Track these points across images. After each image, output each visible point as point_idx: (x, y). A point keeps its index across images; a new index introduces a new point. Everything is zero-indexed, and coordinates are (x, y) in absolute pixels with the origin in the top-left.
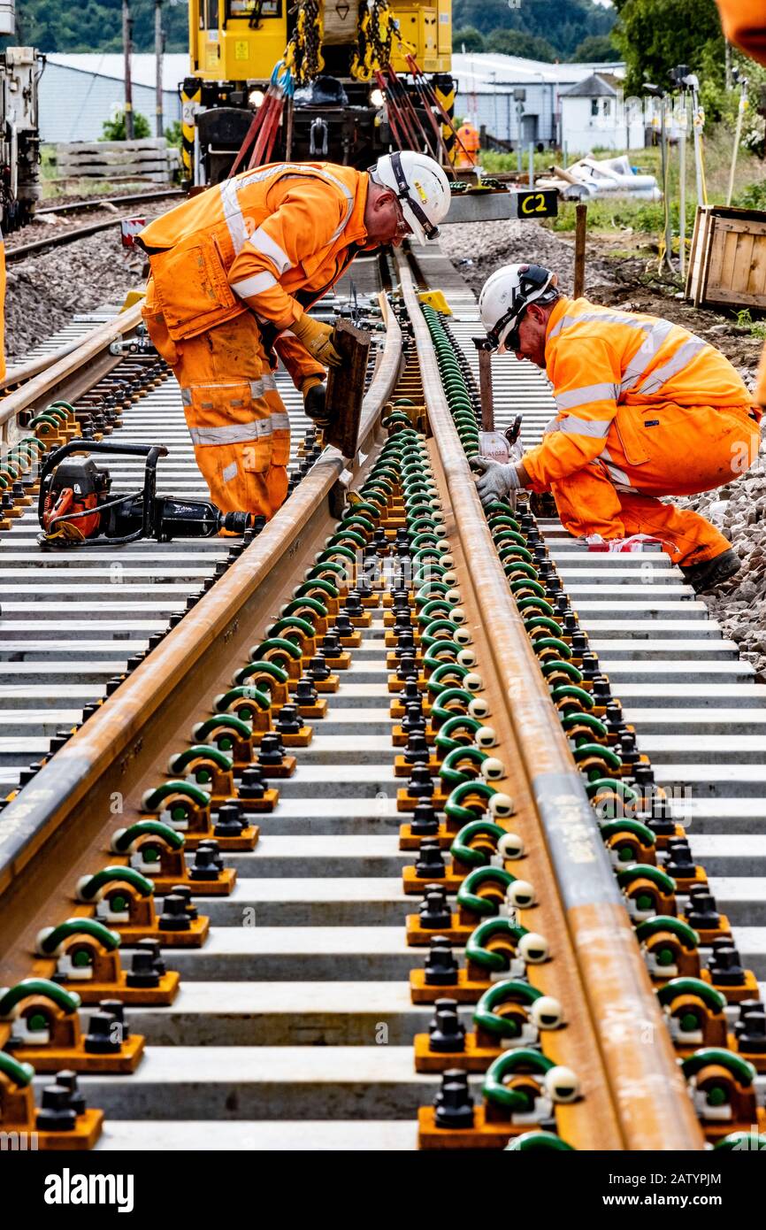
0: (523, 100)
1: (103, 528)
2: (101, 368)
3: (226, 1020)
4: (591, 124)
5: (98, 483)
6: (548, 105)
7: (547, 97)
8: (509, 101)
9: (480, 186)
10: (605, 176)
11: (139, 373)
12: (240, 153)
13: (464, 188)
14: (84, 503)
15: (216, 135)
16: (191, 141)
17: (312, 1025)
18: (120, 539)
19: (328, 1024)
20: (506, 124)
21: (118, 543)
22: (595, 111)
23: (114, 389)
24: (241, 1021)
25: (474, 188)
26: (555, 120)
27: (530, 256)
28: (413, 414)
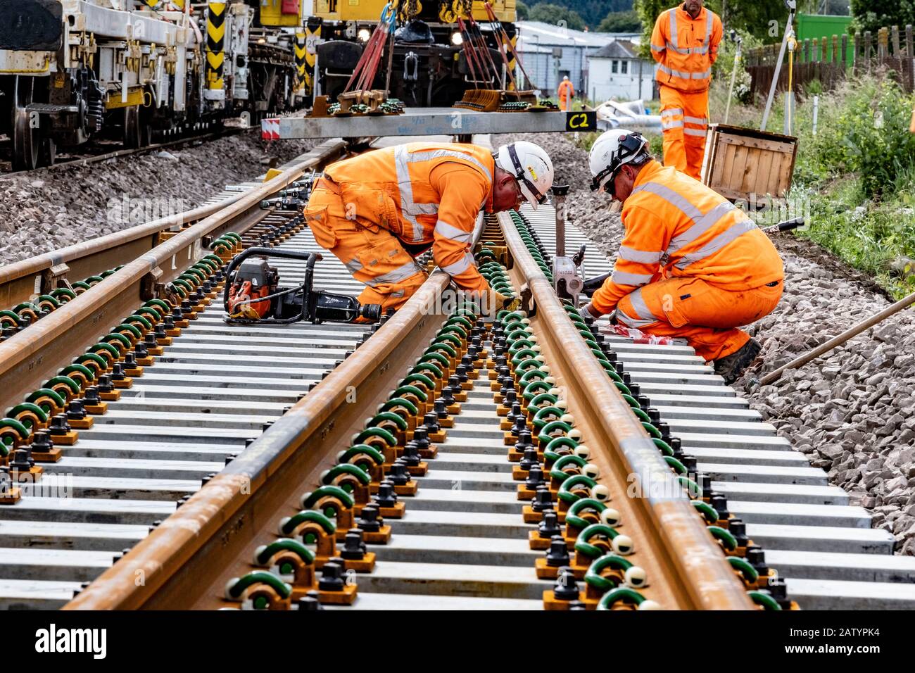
0: (560, 57)
1: (272, 312)
2: (255, 217)
3: (409, 583)
4: (611, 79)
5: (270, 279)
6: (578, 63)
7: (578, 57)
8: (547, 60)
9: (538, 106)
10: (625, 114)
11: (283, 222)
12: (352, 76)
13: (526, 107)
14: (259, 293)
15: (332, 61)
16: (312, 66)
17: (468, 589)
18: (285, 320)
19: (480, 589)
20: (544, 77)
21: (284, 323)
22: (614, 70)
23: (267, 231)
24: (419, 584)
25: (534, 107)
26: (583, 74)
27: (570, 165)
28: (497, 252)
